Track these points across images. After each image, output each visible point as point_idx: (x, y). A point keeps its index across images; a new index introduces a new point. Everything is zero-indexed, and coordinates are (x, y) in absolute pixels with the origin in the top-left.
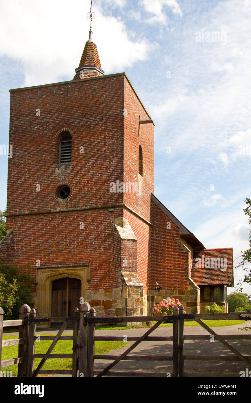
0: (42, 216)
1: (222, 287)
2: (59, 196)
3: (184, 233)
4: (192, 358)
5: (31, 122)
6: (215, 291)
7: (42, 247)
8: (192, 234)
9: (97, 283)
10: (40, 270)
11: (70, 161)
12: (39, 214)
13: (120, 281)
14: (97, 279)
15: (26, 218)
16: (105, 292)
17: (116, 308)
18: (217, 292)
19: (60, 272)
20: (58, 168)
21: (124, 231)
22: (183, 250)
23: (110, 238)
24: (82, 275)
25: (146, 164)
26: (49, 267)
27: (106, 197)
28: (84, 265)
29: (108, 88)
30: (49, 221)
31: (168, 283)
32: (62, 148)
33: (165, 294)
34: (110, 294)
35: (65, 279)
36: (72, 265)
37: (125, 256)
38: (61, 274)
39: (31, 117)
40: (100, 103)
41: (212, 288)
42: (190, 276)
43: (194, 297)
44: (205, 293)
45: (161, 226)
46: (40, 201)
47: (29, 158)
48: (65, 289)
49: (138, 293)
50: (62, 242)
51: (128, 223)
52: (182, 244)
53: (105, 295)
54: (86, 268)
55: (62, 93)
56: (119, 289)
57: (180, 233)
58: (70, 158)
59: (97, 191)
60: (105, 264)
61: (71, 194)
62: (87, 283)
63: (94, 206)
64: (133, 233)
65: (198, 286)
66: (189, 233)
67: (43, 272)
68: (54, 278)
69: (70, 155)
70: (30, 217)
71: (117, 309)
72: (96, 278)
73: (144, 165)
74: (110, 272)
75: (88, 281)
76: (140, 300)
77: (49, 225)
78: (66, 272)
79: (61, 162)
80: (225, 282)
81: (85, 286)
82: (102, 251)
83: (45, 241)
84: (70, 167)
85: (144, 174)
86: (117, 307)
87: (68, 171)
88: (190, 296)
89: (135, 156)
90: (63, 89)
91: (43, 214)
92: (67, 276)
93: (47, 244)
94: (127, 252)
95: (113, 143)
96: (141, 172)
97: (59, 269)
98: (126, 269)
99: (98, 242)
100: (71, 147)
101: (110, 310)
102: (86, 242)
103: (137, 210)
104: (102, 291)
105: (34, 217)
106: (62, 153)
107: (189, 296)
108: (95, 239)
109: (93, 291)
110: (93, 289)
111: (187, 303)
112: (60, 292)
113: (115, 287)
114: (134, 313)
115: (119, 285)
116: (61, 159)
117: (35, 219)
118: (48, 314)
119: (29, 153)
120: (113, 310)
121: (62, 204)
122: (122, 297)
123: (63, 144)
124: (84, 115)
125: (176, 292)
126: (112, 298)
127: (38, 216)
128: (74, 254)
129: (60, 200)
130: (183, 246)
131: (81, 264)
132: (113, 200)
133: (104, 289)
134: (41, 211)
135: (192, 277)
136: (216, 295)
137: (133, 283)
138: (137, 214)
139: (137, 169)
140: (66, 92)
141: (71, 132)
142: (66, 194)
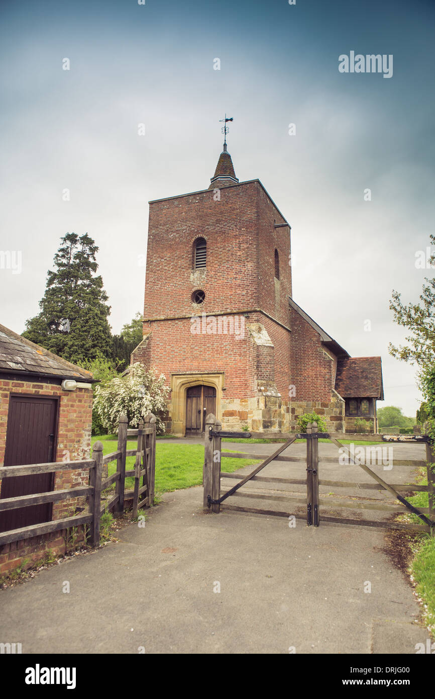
0: (177, 322)
1: (370, 400)
2: (195, 301)
3: (327, 339)
4: (328, 483)
5: (168, 230)
6: (363, 404)
7: (176, 352)
8: (334, 341)
9: (233, 392)
10: (175, 377)
11: (205, 266)
12: (175, 319)
13: (256, 390)
14: (232, 388)
15: (162, 323)
16: (241, 402)
17: (252, 420)
18: (364, 406)
19: (194, 379)
20: (193, 273)
21: (260, 338)
22: (325, 358)
23: (246, 344)
24: (217, 383)
25: (282, 268)
26: (183, 373)
27: (241, 302)
28: (219, 372)
29: (241, 194)
30: (184, 326)
31: (309, 394)
32: (197, 253)
33: (307, 406)
34: (247, 405)
35: (200, 386)
36: (206, 372)
37: (262, 363)
38: (195, 381)
39: (168, 226)
40: (234, 209)
41: (359, 400)
42: (333, 386)
43: (338, 410)
44: (351, 406)
45: (300, 332)
46: (175, 306)
47: (165, 264)
48: (200, 397)
49: (276, 403)
50: (197, 348)
51: (264, 329)
52: (324, 351)
53: (241, 405)
54: (220, 375)
55: (197, 201)
56: (255, 399)
57: (321, 340)
58: (205, 264)
59: (232, 296)
60: (241, 371)
61: (206, 299)
62: (222, 392)
63: (229, 311)
64: (270, 339)
65: (343, 398)
66: (331, 340)
67: (177, 378)
68: (188, 385)
69: (205, 261)
70: (166, 322)
71: (254, 421)
72: (231, 386)
73: (280, 269)
74: (246, 380)
75: (224, 390)
76: (278, 412)
77: (184, 330)
78: (201, 379)
79: (196, 267)
80: (373, 395)
81: (220, 394)
82: (238, 358)
83: (180, 347)
84: (205, 272)
85: (281, 278)
86: (254, 418)
87: (203, 276)
88: (334, 409)
89: (271, 260)
90: (198, 198)
91: (178, 319)
92: (201, 383)
93: (182, 350)
94: (264, 359)
95: (248, 248)
96: (278, 276)
97: (194, 376)
98: (263, 377)
99: (233, 349)
100: (205, 252)
101: (246, 421)
102: (221, 348)
103: (274, 315)
104: (237, 401)
105: (170, 322)
106: (197, 259)
107: (332, 410)
108: (230, 345)
109: (228, 401)
110: (228, 398)
111: (331, 417)
112: (194, 400)
113: (252, 397)
114: (271, 426)
115: (256, 395)
116: (197, 265)
117: (170, 324)
118: (182, 423)
119: (166, 260)
120: (249, 421)
121: (197, 310)
122: (258, 408)
123: (198, 249)
124: (218, 221)
125: (319, 404)
126: (248, 409)
127: (173, 321)
128: (209, 360)
129: (195, 305)
130: (325, 354)
131: (216, 372)
132: (248, 304)
133: (239, 398)
134: (177, 317)
135: (336, 389)
136: (363, 409)
137: (270, 394)
138: (274, 319)
139: (273, 273)
140: (201, 200)
141: (206, 238)
142: (201, 299)
